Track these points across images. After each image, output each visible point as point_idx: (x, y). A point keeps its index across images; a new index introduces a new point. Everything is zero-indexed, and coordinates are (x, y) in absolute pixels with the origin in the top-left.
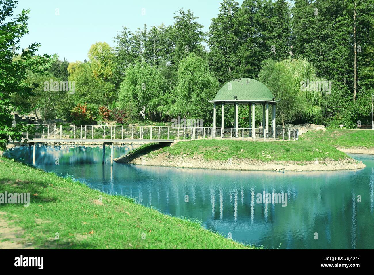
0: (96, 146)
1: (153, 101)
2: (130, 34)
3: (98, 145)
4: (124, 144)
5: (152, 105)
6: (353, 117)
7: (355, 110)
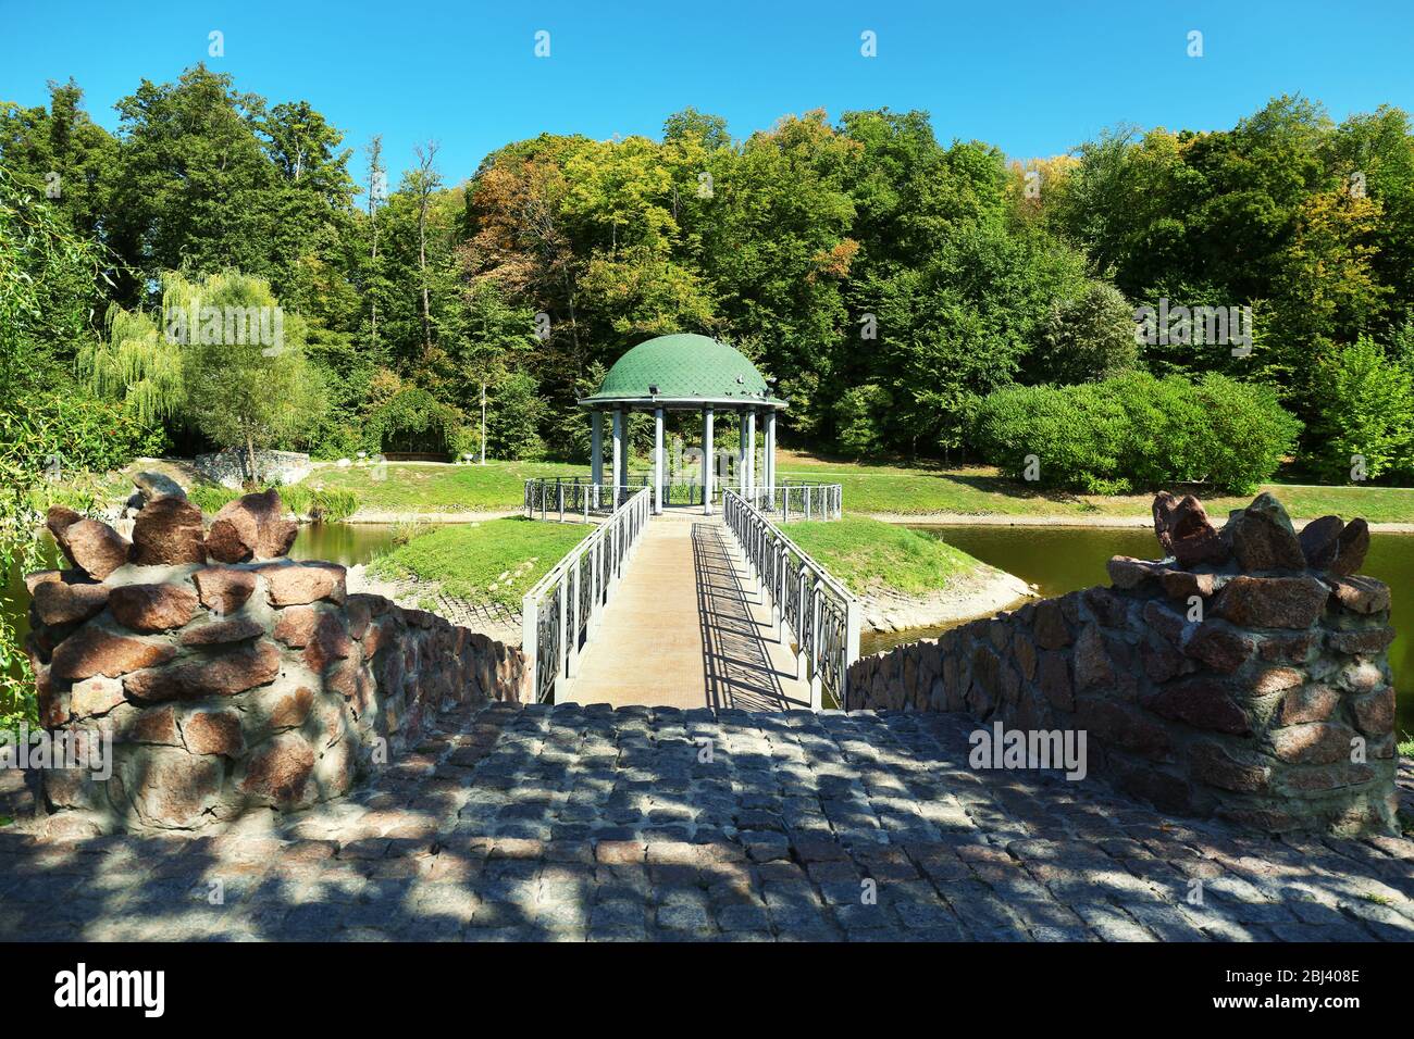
6: (386, 435)
7: (393, 418)
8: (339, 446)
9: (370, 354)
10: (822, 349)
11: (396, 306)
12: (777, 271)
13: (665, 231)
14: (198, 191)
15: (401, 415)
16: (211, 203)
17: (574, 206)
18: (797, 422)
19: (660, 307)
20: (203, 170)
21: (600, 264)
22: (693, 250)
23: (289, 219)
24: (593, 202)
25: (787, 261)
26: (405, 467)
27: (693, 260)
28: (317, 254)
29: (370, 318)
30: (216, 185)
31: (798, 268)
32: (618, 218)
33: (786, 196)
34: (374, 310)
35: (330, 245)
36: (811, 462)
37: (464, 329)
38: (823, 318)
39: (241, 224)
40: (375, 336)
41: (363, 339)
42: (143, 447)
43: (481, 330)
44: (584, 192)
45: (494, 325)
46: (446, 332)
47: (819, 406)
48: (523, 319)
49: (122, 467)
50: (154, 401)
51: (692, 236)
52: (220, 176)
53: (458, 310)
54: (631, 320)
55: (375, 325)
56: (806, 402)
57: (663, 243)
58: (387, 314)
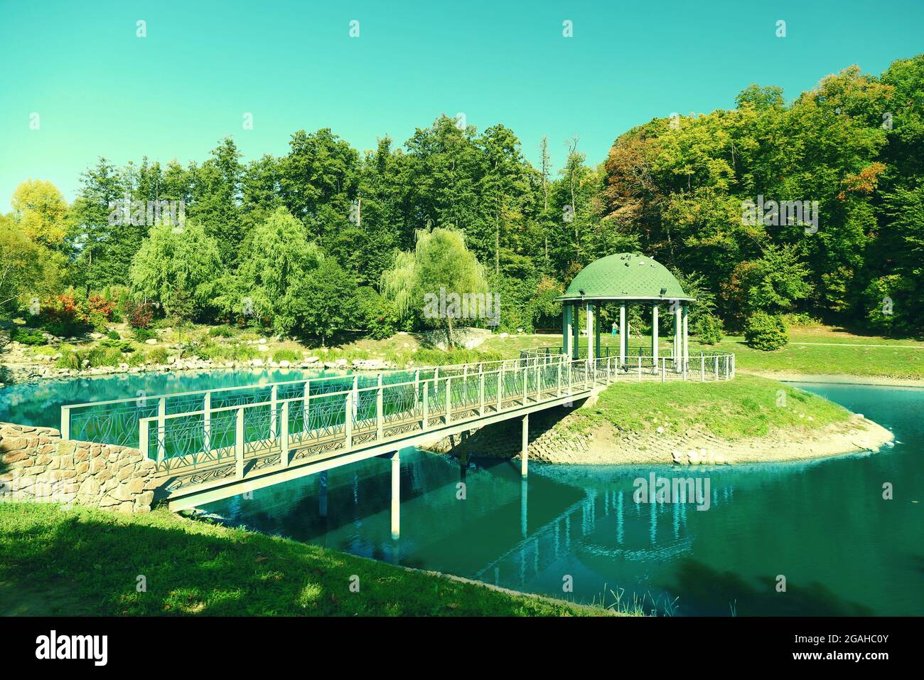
0: (112, 376)
1: (203, 289)
2: (112, 171)
3: (117, 375)
4: (168, 370)
5: (203, 295)
6: (535, 318)
7: (539, 308)
8: (507, 325)
9: (543, 268)
10: (856, 249)
11: (558, 237)
12: (814, 194)
13: (724, 174)
14: (438, 183)
15: (543, 306)
16: (446, 189)
17: (660, 165)
18: (836, 305)
19: (718, 228)
20: (441, 172)
21: (676, 201)
22: (746, 186)
23: (488, 193)
24: (672, 161)
25: (820, 186)
26: (539, 338)
27: (747, 192)
28: (520, 210)
29: (544, 247)
30: (448, 179)
31: (831, 190)
32: (688, 170)
33: (818, 138)
34: (546, 241)
35: (529, 203)
36: (845, 336)
37: (593, 250)
38: (854, 225)
39: (461, 199)
40: (547, 257)
41: (539, 260)
42: (405, 326)
43: (603, 250)
44: (666, 155)
45: (611, 247)
46: (583, 253)
47: (854, 292)
48: (630, 242)
49: (389, 337)
50: (408, 302)
51: (746, 176)
52: (451, 175)
53: (590, 239)
54: (699, 238)
55: (547, 250)
56: (842, 289)
57: (722, 183)
58: (555, 244)
